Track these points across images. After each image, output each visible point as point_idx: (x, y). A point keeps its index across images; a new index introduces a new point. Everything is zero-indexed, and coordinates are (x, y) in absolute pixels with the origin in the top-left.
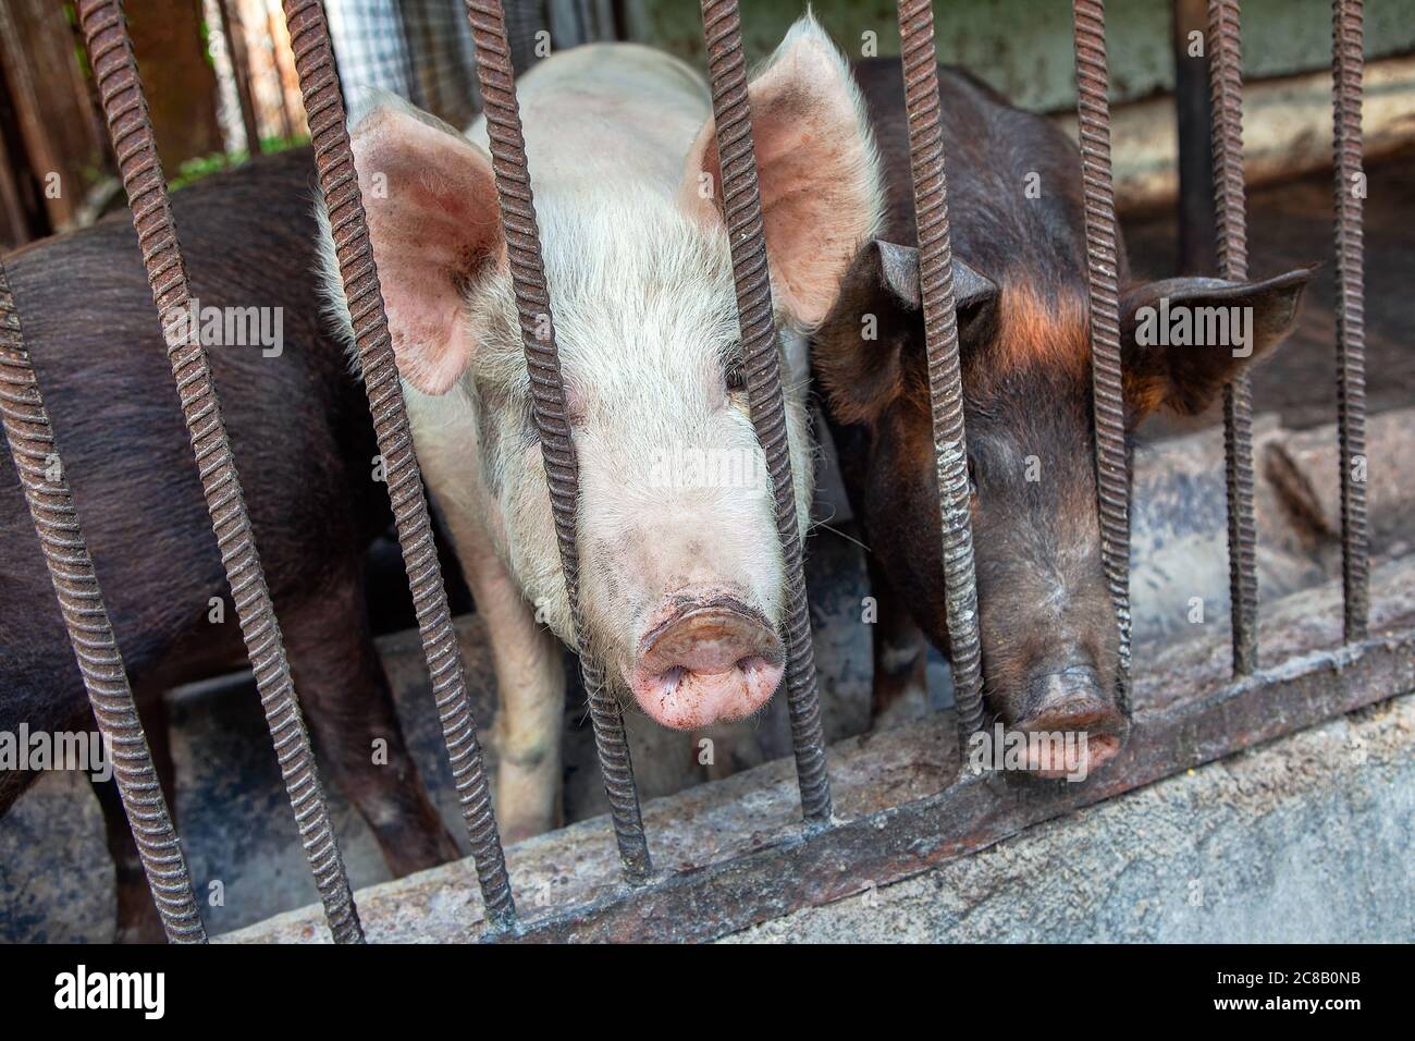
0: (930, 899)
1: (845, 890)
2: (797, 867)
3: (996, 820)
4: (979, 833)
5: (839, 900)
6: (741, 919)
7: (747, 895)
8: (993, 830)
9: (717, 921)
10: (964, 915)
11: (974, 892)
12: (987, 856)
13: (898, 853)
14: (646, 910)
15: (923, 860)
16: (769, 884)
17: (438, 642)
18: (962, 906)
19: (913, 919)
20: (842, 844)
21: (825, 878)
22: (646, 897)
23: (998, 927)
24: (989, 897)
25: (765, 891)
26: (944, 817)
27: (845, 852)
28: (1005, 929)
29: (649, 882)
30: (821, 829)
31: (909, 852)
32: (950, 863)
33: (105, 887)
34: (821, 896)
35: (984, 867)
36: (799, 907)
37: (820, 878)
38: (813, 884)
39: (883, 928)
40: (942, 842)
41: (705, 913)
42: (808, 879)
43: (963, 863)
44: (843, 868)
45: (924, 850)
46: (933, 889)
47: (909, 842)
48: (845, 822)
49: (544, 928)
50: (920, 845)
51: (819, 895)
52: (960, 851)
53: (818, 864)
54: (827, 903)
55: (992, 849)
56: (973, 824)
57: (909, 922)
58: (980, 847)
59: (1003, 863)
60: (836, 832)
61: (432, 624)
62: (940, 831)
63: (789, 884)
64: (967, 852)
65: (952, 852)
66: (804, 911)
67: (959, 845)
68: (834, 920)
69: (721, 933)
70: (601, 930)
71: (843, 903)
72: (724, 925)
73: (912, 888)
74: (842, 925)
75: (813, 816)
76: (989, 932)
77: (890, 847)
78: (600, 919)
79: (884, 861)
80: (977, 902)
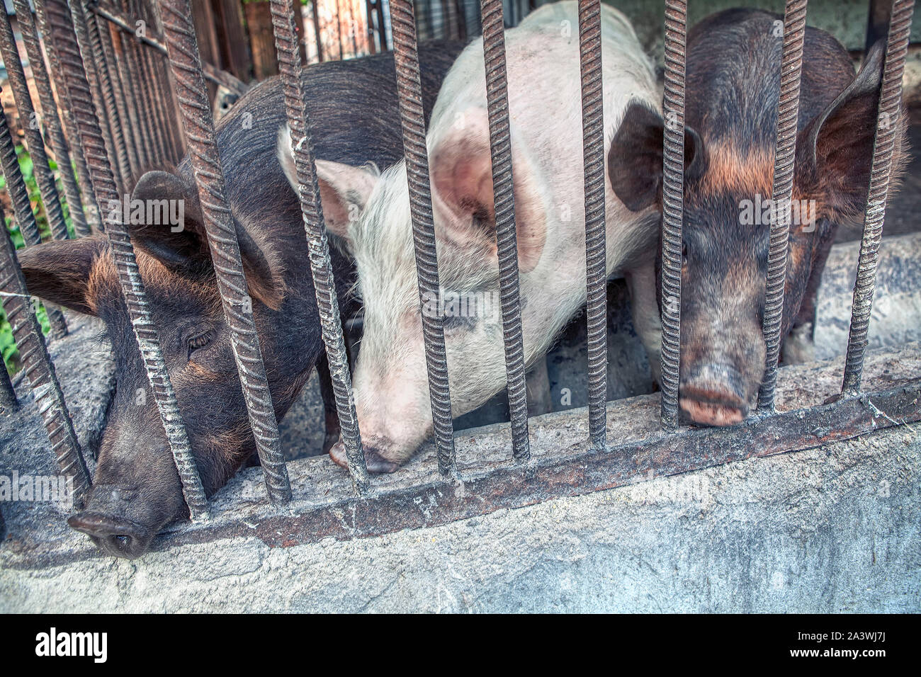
0: (823, 462)
1: (775, 451)
2: (754, 434)
3: (860, 423)
4: (850, 429)
5: (771, 456)
6: (720, 459)
7: (726, 445)
8: (858, 428)
9: (707, 458)
10: (841, 473)
11: (847, 461)
12: (853, 442)
13: (807, 434)
14: (674, 447)
15: (819, 439)
16: (738, 441)
17: (599, 283)
18: (840, 467)
19: (813, 471)
20: (779, 424)
21: (767, 442)
22: (675, 440)
23: (859, 482)
24: (856, 464)
25: (735, 445)
26: (834, 417)
27: (780, 429)
28: (863, 484)
29: (677, 432)
30: (769, 414)
31: (812, 434)
32: (833, 443)
33: (317, 416)
34: (763, 452)
35: (853, 447)
36: (751, 456)
37: (764, 441)
38: (760, 444)
39: (796, 474)
40: (830, 431)
41: (703, 453)
42: (758, 441)
43: (841, 444)
44: (777, 438)
45: (821, 434)
46: (824, 456)
47: (814, 428)
48: (783, 413)
49: (622, 450)
50: (819, 431)
51: (762, 451)
52: (839, 437)
53: (765, 434)
54: (766, 456)
55: (856, 438)
56: (848, 424)
57: (811, 472)
58: (850, 437)
59: (863, 447)
60: (777, 417)
61: (598, 272)
62: (831, 425)
63: (748, 442)
64: (842, 438)
65: (834, 437)
66: (753, 459)
67: (839, 434)
68: (771, 466)
69: (709, 465)
70: (649, 454)
71: (774, 458)
72: (711, 461)
73: (813, 454)
74: (775, 469)
75: (764, 407)
76: (854, 484)
77: (803, 430)
78: (649, 449)
79: (799, 437)
80: (848, 467)
